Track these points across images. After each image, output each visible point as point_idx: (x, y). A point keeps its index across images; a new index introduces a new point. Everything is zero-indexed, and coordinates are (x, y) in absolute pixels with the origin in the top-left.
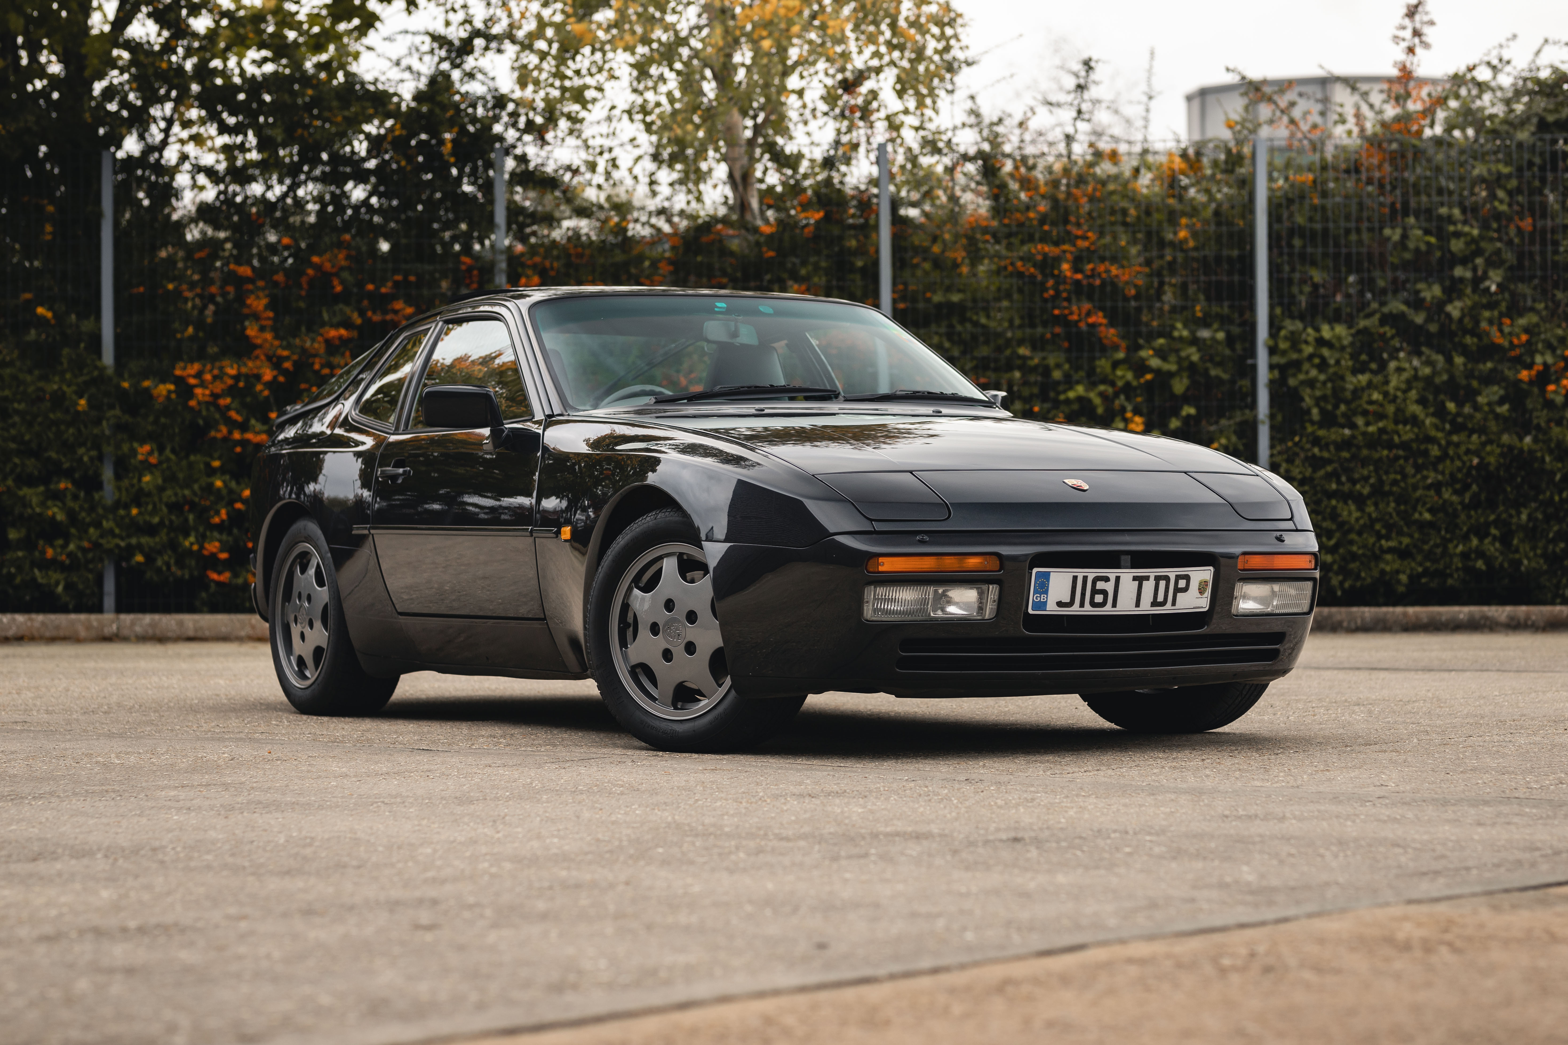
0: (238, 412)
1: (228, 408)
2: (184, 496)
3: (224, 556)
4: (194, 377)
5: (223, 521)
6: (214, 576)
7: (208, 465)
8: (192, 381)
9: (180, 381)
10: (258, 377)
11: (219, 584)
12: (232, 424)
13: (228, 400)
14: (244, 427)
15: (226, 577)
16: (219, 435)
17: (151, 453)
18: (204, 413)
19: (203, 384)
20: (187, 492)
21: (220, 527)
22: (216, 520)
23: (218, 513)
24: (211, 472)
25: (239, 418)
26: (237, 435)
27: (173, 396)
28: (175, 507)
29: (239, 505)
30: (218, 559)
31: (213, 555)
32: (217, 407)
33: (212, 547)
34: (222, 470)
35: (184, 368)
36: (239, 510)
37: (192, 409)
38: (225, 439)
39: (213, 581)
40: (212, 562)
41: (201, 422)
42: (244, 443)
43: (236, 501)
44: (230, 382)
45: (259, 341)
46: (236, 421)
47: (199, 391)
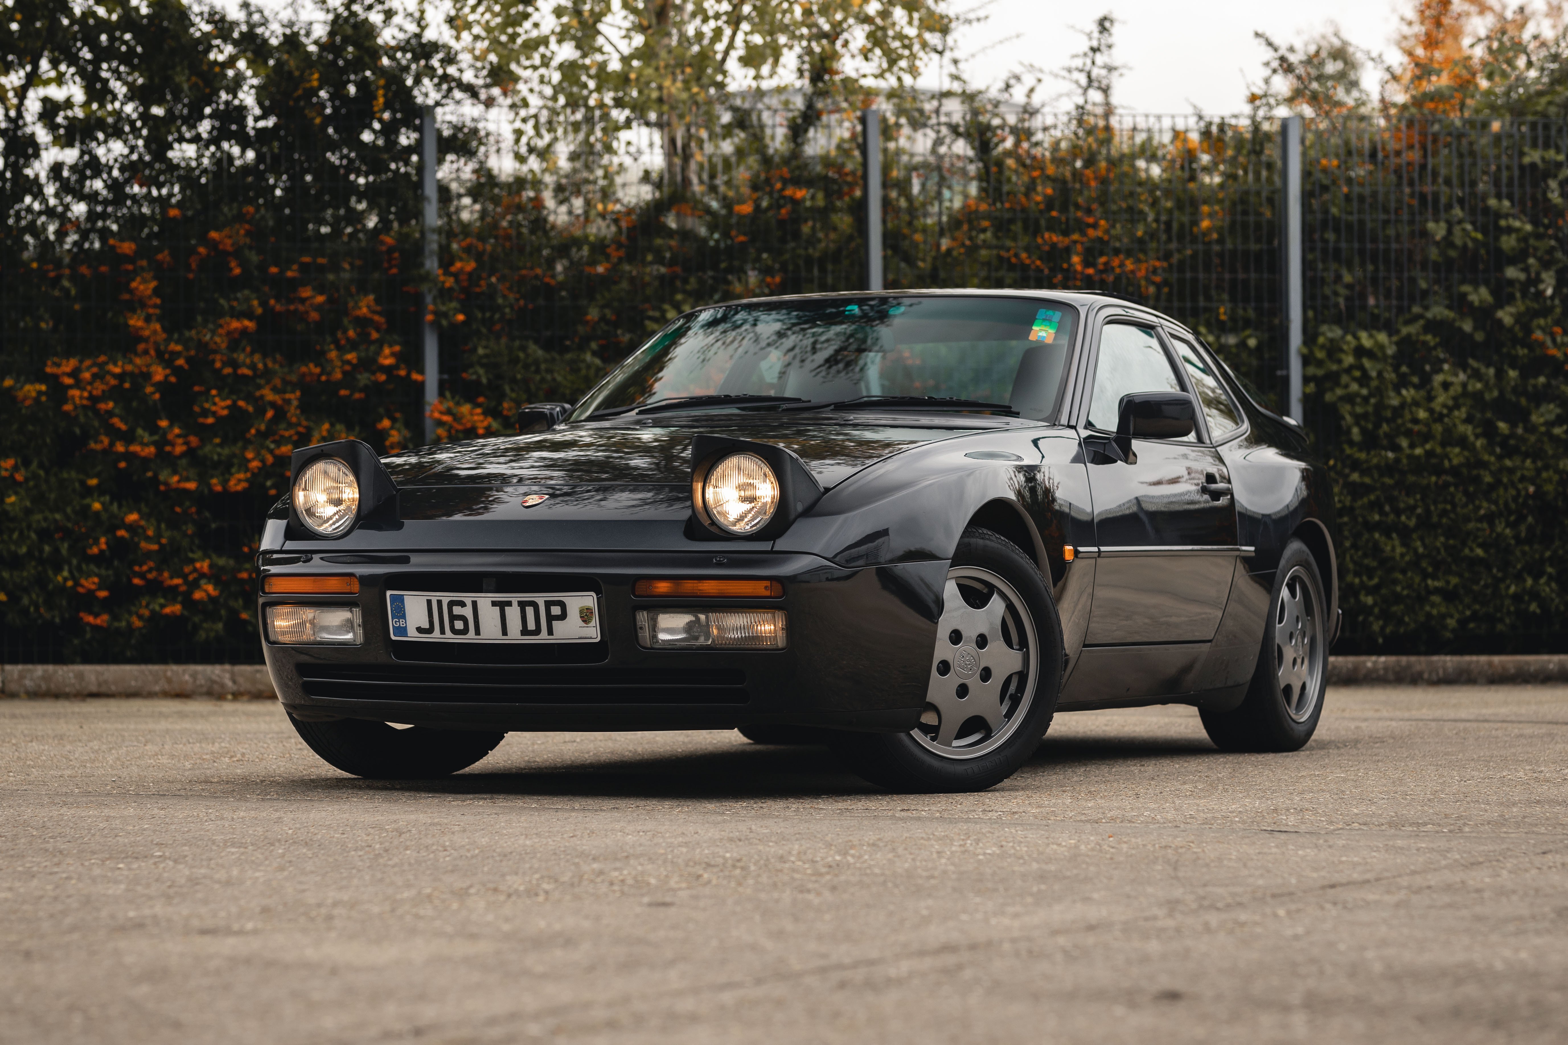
0: (122, 419)
1: (110, 414)
2: (55, 521)
3: (103, 594)
4: (69, 375)
5: (102, 551)
6: (90, 619)
7: (83, 483)
8: (68, 381)
9: (54, 381)
10: (147, 376)
11: (95, 628)
12: (115, 434)
13: (111, 405)
14: (129, 437)
15: (103, 620)
16: (98, 447)
17: (16, 468)
18: (82, 419)
19: (79, 384)
20: (58, 516)
21: (100, 559)
22: (95, 550)
23: (96, 542)
24: (88, 492)
25: (123, 427)
26: (120, 448)
27: (44, 398)
28: (45, 535)
29: (121, 533)
30: (97, 598)
31: (91, 593)
32: (97, 412)
33: (90, 583)
34: (100, 490)
35: (58, 365)
36: (122, 538)
37: (67, 414)
38: (106, 452)
39: (89, 624)
40: (88, 602)
41: (77, 431)
42: (129, 456)
43: (119, 527)
44: (113, 382)
45: (147, 333)
46: (119, 429)
47: (75, 393)
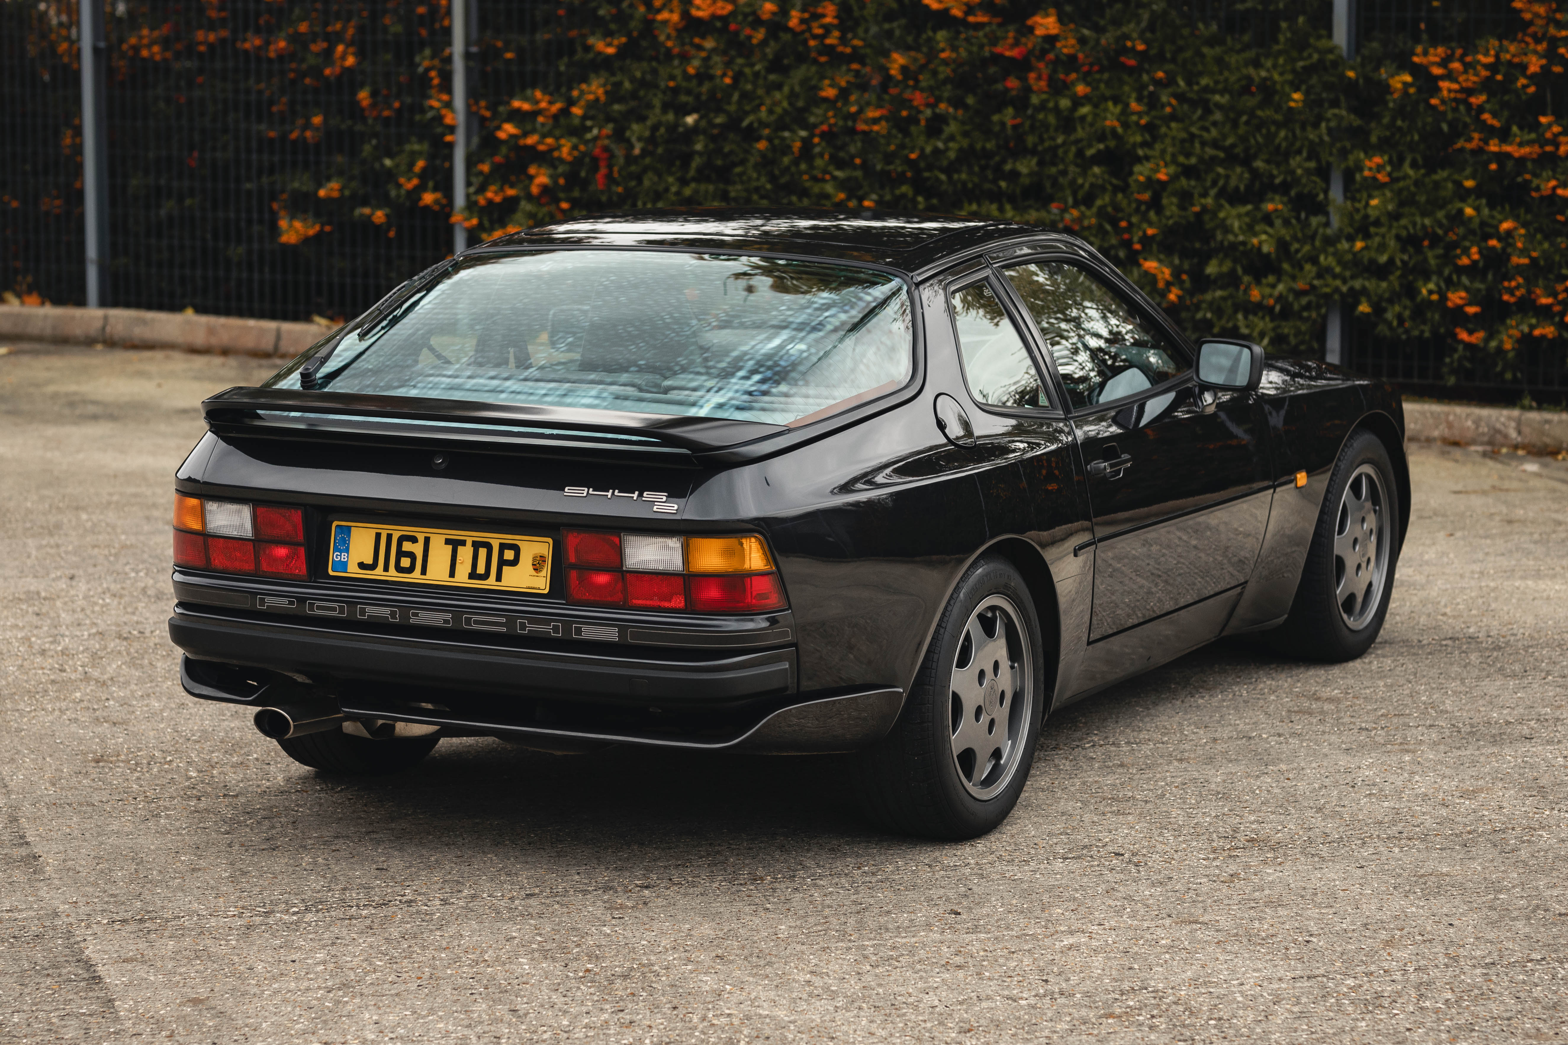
0: (1495, 115)
1: (1481, 109)
2: (1424, 226)
3: (1471, 310)
4: (1439, 65)
5: (1475, 263)
6: (1464, 336)
7: (1459, 184)
8: (1437, 71)
9: (1419, 72)
10: (1523, 67)
11: (1469, 346)
12: (1489, 132)
13: (1483, 98)
14: (1504, 135)
15: (1477, 338)
16: (1469, 146)
17: (1380, 168)
18: (1450, 116)
19: (1450, 76)
20: (1427, 221)
21: (1472, 270)
22: (1465, 261)
23: (1466, 251)
24: (1463, 195)
25: (1496, 123)
26: (1493, 147)
27: (1412, 90)
28: (1409, 242)
29: (1493, 242)
30: (1466, 315)
31: (1459, 308)
32: (1469, 106)
33: (1456, 298)
34: (1478, 192)
35: (1425, 53)
36: (1494, 248)
37: (1434, 108)
38: (1479, 151)
39: (1462, 341)
40: (1457, 316)
41: (1445, 127)
42: (1501, 158)
43: (1490, 236)
44: (1484, 73)
45: (1528, 16)
46: (1492, 127)
47: (1444, 85)
